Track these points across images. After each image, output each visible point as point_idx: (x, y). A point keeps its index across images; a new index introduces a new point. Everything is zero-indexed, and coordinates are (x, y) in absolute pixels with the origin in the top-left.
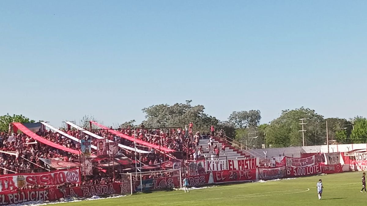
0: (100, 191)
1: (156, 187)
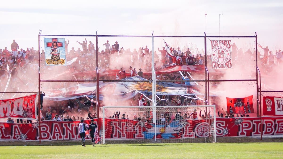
0: (72, 132)
1: (188, 134)
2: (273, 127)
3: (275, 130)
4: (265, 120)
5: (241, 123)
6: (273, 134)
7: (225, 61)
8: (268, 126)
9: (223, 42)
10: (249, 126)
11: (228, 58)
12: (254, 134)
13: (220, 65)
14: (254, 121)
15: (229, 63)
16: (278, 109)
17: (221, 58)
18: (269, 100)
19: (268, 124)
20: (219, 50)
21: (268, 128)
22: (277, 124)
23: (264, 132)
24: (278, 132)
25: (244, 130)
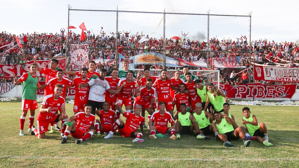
2: (263, 92)
3: (266, 94)
4: (257, 86)
5: (238, 87)
6: (264, 98)
7: (83, 63)
8: (260, 91)
9: (82, 46)
10: (244, 90)
11: (85, 60)
12: (248, 97)
13: (79, 66)
14: (248, 86)
15: (87, 64)
16: (267, 75)
17: (80, 60)
18: (258, 68)
19: (260, 89)
20: (78, 54)
21: (259, 93)
22: (267, 90)
23: (256, 95)
24: (267, 97)
25: (240, 93)
